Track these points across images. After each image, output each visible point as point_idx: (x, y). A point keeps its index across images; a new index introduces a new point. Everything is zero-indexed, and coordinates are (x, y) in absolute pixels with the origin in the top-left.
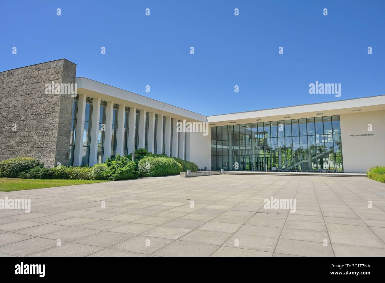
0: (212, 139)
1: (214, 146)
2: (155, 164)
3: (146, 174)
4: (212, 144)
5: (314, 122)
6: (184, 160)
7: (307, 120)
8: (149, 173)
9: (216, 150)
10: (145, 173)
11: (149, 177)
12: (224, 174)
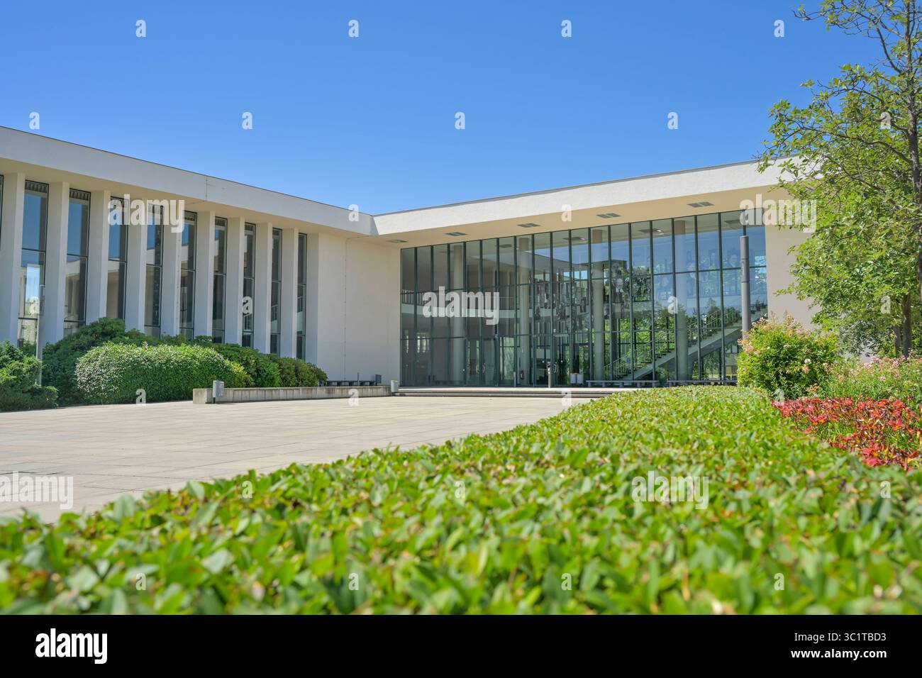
0: (403, 287)
1: (410, 309)
2: (124, 365)
3: (98, 397)
4: (403, 302)
5: (694, 230)
6: (268, 351)
7: (676, 226)
8: (105, 391)
9: (413, 319)
10: (92, 393)
11: (105, 403)
12: (401, 395)
